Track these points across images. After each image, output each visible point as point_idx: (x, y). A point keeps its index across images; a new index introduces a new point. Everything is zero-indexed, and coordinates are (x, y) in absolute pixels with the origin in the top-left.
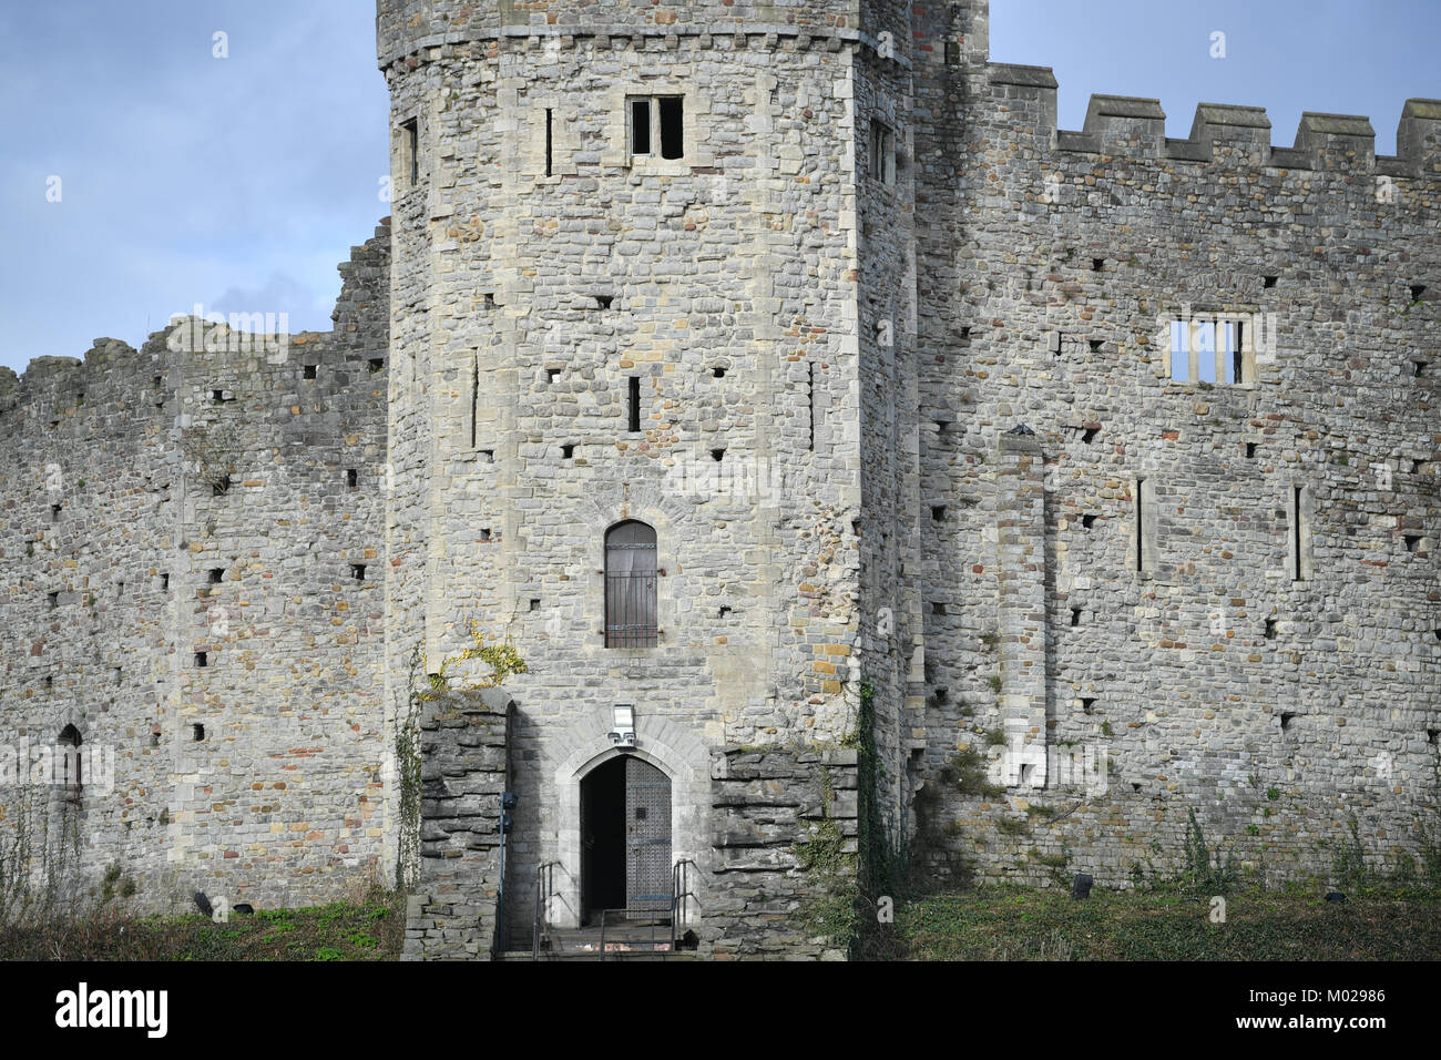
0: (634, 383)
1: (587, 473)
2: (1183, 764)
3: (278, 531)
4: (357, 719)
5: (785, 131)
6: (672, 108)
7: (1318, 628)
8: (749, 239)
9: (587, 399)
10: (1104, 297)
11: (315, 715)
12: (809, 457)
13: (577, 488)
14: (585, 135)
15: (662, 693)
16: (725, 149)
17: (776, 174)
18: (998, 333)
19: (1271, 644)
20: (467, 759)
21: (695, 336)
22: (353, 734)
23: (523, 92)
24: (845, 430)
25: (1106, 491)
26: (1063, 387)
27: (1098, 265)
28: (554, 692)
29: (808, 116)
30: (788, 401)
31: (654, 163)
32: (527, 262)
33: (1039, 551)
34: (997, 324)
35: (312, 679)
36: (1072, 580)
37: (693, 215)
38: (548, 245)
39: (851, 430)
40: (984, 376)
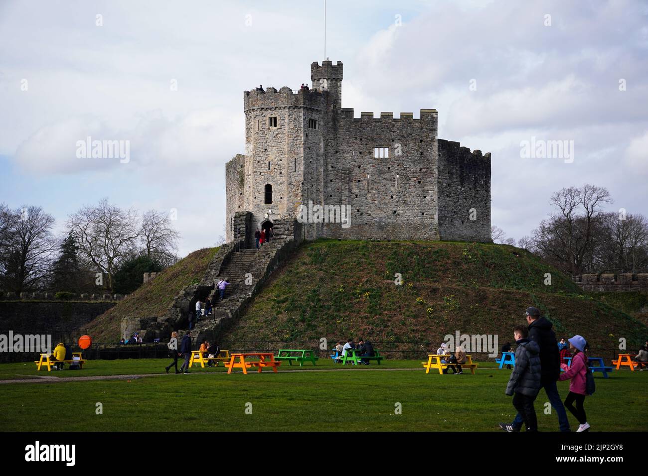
0: (269, 163)
1: (263, 177)
2: (375, 219)
5: (291, 122)
6: (275, 118)
7: (401, 197)
8: (285, 139)
9: (263, 165)
10: (362, 145)
12: (295, 173)
13: (261, 179)
14: (263, 124)
16: (282, 125)
17: (289, 128)
19: (392, 199)
20: (240, 222)
21: (278, 155)
23: (255, 118)
24: (301, 169)
25: (362, 176)
26: (354, 159)
27: (361, 140)
28: (258, 211)
29: (295, 119)
30: (291, 164)
31: (273, 128)
32: (255, 144)
33: (348, 186)
34: (342, 150)
36: (355, 190)
37: (278, 136)
38: (258, 142)
39: (302, 169)
40: (340, 158)
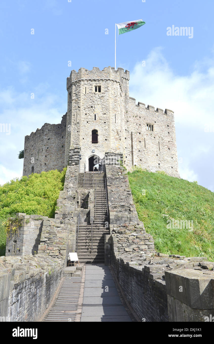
0: (95, 115)
1: (90, 125)
3: (55, 143)
4: (62, 161)
5: (112, 90)
7: (161, 155)
10: (140, 120)
11: (58, 161)
12: (115, 124)
13: (88, 126)
14: (90, 90)
15: (98, 148)
16: (106, 91)
17: (111, 94)
18: (131, 122)
19: (157, 156)
21: (102, 110)
22: (62, 163)
23: (83, 85)
25: (141, 139)
26: (137, 128)
27: (140, 117)
28: (85, 148)
30: (113, 117)
31: (97, 93)
32: (83, 102)
35: (57, 158)
36: (139, 147)
37: (102, 98)
38: (85, 101)
40: (129, 125)
